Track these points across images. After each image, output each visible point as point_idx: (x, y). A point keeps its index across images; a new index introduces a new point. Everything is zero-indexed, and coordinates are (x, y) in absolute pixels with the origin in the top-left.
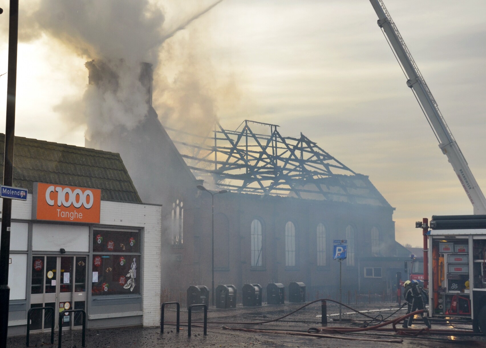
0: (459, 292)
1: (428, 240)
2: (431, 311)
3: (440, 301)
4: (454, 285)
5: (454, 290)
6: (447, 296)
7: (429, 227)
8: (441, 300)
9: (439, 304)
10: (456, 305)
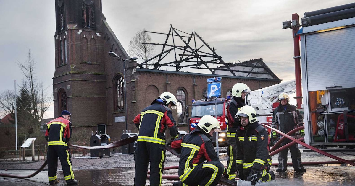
0: (347, 109)
1: (300, 42)
2: (308, 138)
3: (320, 124)
4: (339, 100)
5: (339, 107)
6: (330, 117)
7: (301, 26)
8: (322, 122)
9: (319, 128)
10: (344, 128)
